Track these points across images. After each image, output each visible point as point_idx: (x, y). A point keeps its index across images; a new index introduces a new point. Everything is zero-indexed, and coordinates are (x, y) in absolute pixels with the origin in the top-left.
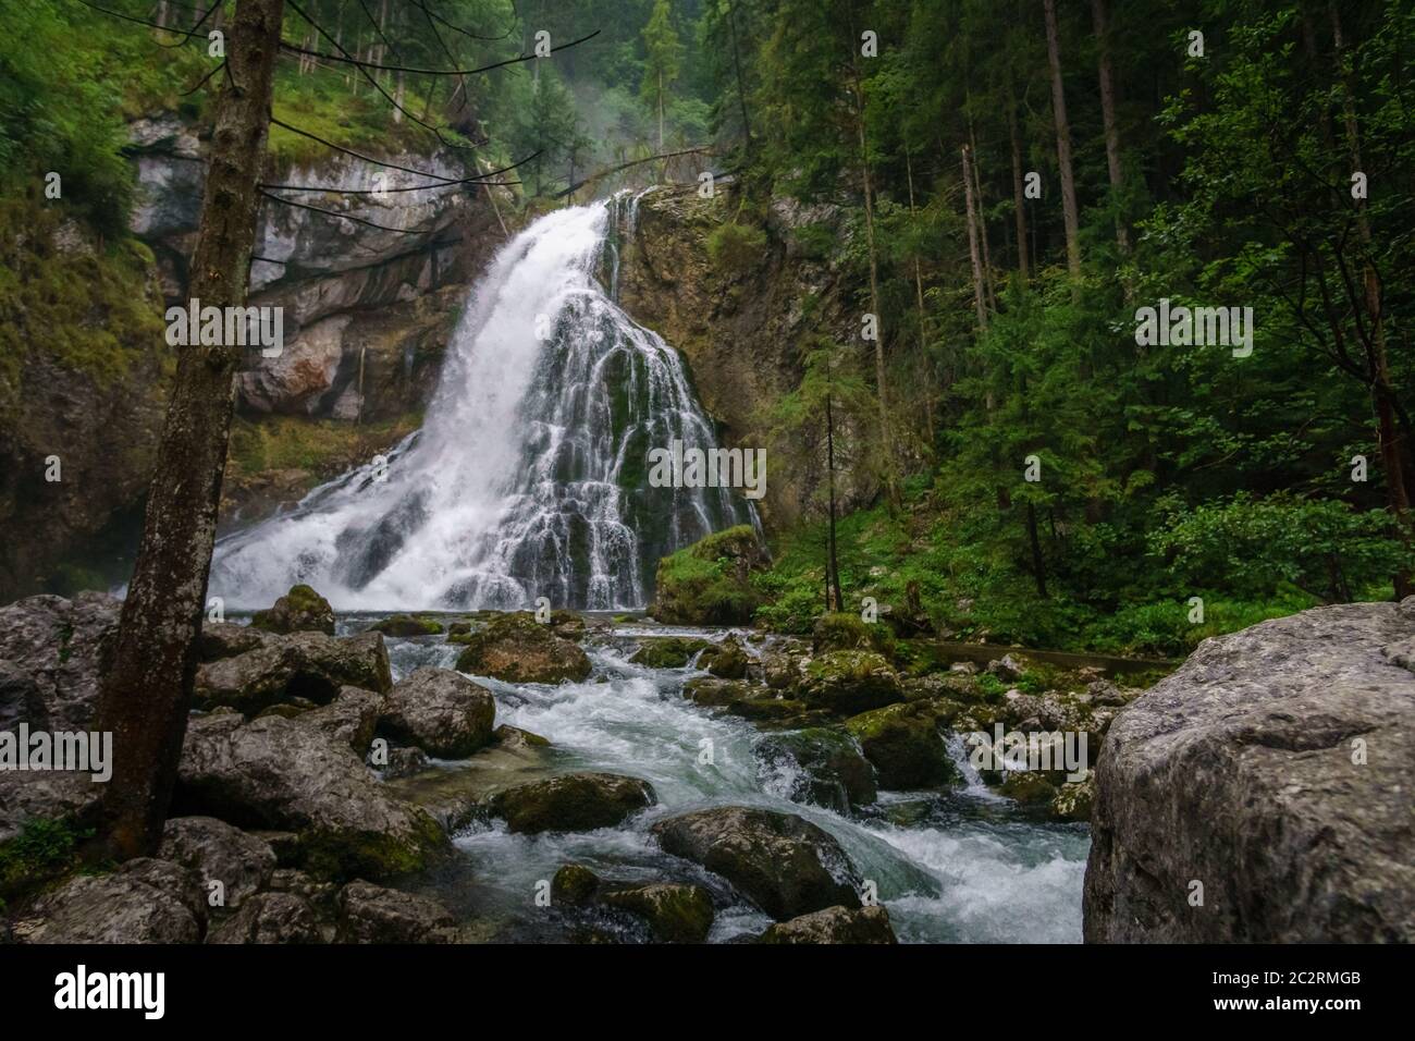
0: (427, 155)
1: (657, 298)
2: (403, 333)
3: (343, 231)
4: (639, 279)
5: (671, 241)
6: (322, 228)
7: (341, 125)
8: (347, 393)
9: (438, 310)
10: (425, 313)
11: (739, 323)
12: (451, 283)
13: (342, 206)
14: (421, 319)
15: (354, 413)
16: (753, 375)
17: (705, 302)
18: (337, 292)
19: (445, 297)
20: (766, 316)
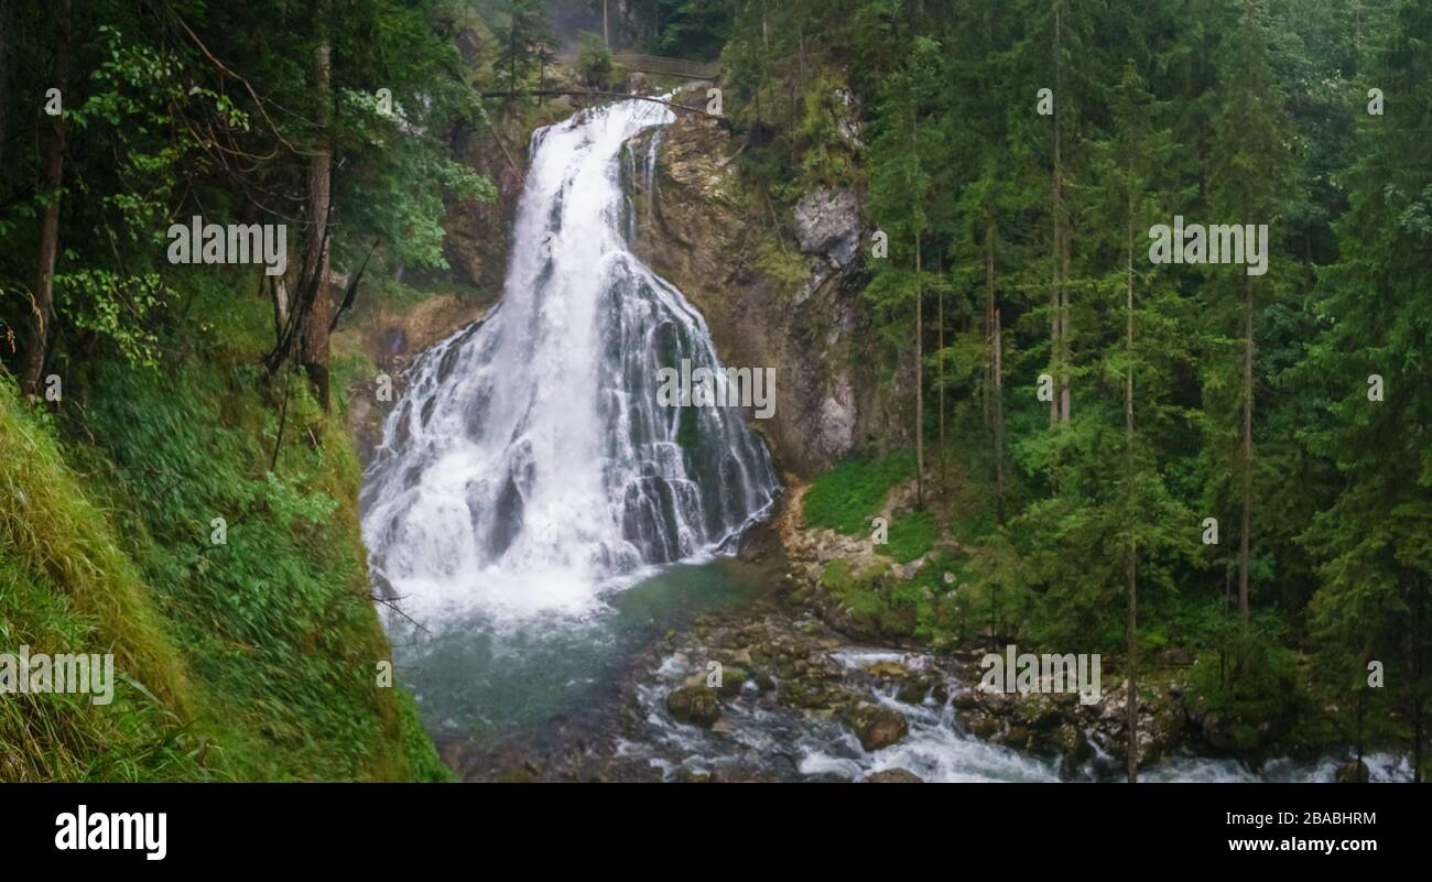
5: (691, 210)
11: (753, 292)
16: (764, 338)
17: (720, 269)
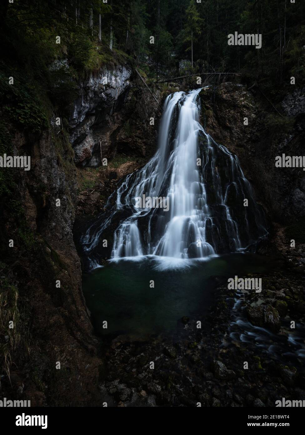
0: (122, 65)
2: (108, 134)
3: (103, 100)
7: (100, 54)
8: (94, 157)
10: (112, 124)
11: (258, 145)
13: (103, 89)
14: (112, 127)
16: (264, 165)
17: (244, 136)
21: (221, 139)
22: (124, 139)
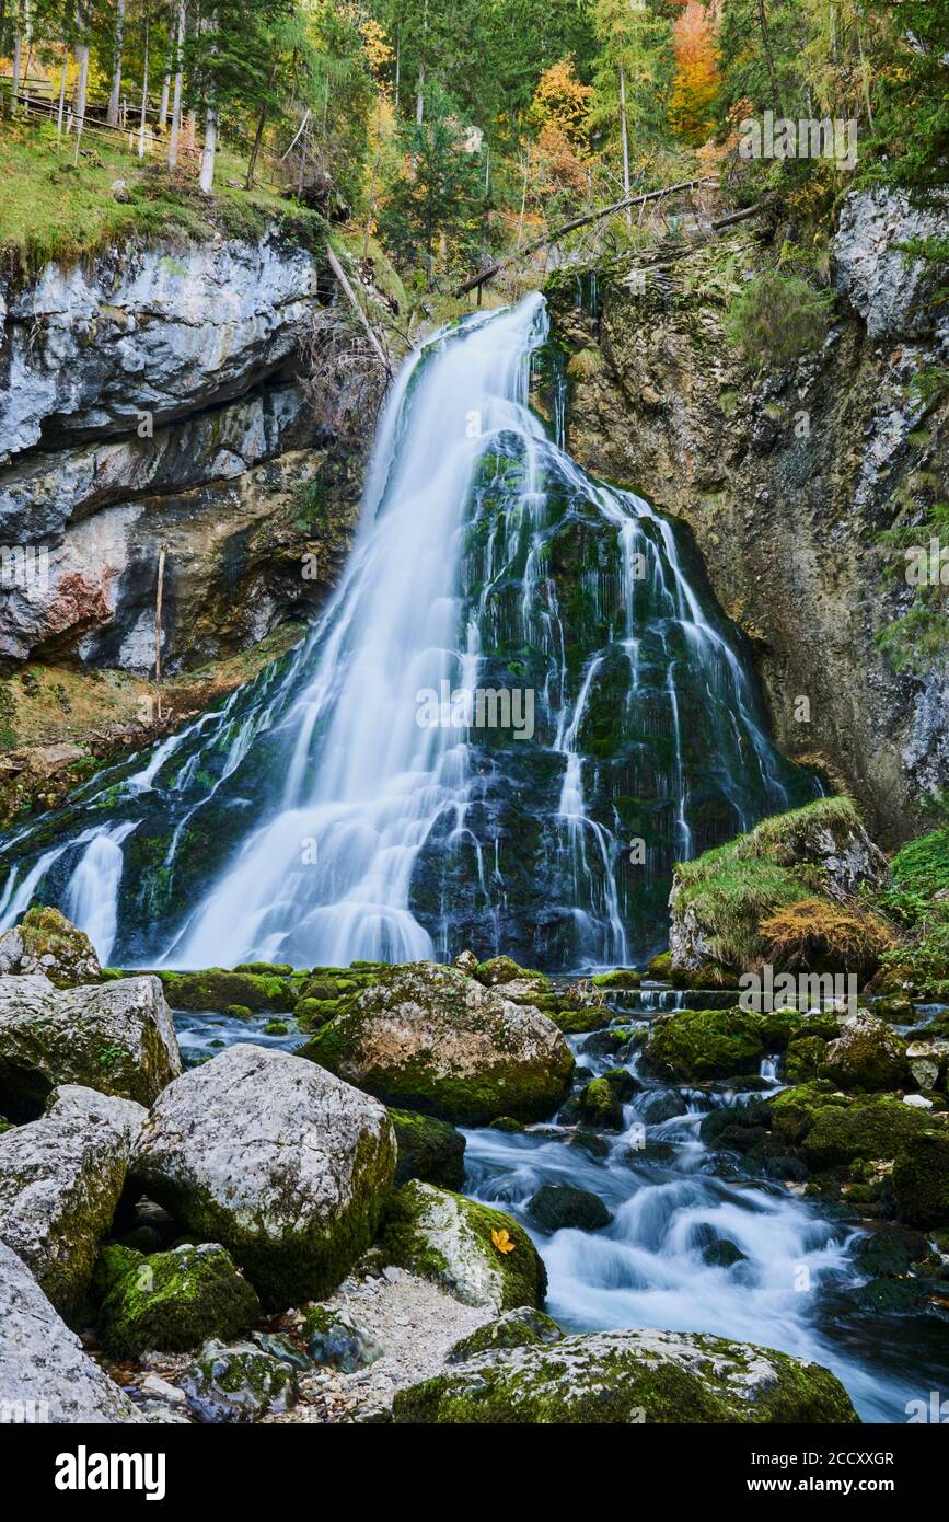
0: (252, 239)
1: (633, 436)
2: (222, 529)
3: (127, 366)
4: (603, 406)
5: (657, 335)
6: (94, 363)
7: (121, 201)
8: (139, 627)
9: (276, 490)
10: (256, 496)
11: (784, 465)
12: (295, 448)
13: (123, 326)
14: (250, 506)
15: (150, 658)
16: (812, 555)
17: (719, 435)
18: (120, 466)
19: (286, 470)
20: (833, 450)
21: (637, 471)
22: (285, 546)
